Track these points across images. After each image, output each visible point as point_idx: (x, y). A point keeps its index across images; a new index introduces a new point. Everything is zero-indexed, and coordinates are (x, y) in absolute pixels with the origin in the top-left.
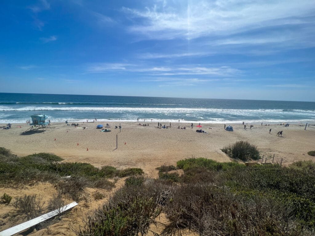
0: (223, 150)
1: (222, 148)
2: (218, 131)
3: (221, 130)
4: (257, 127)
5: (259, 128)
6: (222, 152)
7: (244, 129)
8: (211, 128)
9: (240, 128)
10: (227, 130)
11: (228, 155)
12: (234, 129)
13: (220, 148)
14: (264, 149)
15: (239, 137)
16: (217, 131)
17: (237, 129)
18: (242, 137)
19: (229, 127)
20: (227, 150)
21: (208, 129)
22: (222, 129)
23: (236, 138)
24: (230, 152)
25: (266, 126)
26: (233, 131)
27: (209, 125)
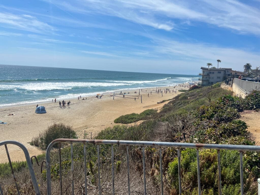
0: (32, 144)
1: (31, 141)
2: (24, 116)
3: (29, 114)
4: (75, 102)
5: (76, 103)
6: (31, 146)
7: (59, 108)
8: (11, 113)
9: (54, 107)
10: (37, 113)
11: (40, 148)
12: (47, 110)
13: (28, 142)
14: (80, 128)
15: (53, 120)
16: (22, 117)
17: (51, 108)
18: (58, 119)
19: (40, 108)
20: (37, 141)
21: (6, 116)
22: (30, 112)
23: (51, 121)
24: (42, 143)
25: (84, 100)
26: (45, 113)
27: (9, 110)
